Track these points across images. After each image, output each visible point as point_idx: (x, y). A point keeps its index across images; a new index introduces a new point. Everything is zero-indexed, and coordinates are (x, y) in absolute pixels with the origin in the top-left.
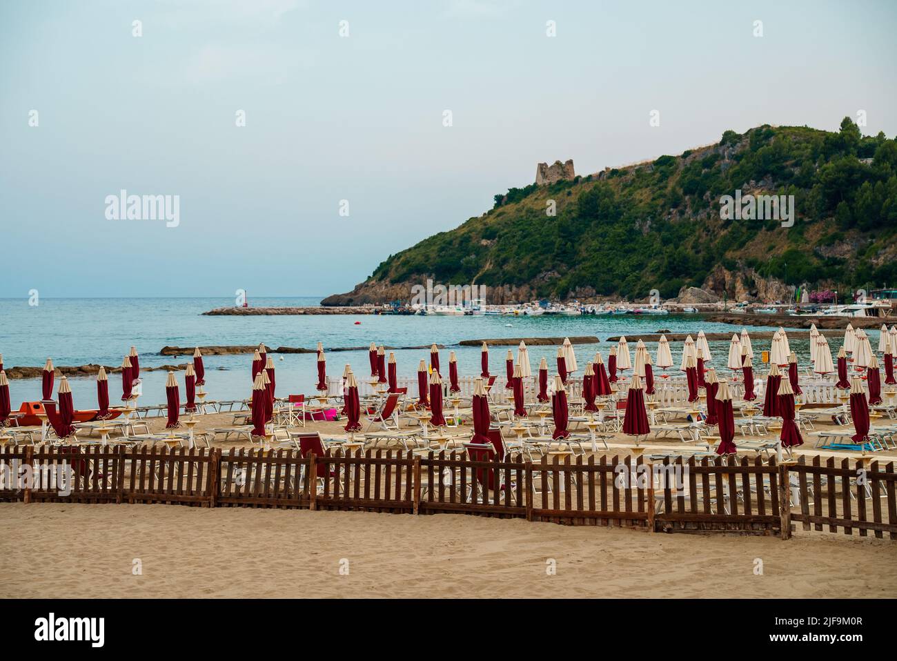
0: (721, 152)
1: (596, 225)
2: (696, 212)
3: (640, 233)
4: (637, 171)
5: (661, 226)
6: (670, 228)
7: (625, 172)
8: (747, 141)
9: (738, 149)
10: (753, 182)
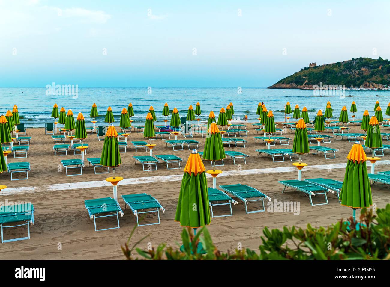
0: (352, 62)
1: (329, 74)
2: (349, 72)
3: (338, 76)
4: (333, 65)
5: (342, 75)
6: (344, 75)
7: (330, 65)
8: (358, 60)
9: (357, 61)
10: (363, 67)
